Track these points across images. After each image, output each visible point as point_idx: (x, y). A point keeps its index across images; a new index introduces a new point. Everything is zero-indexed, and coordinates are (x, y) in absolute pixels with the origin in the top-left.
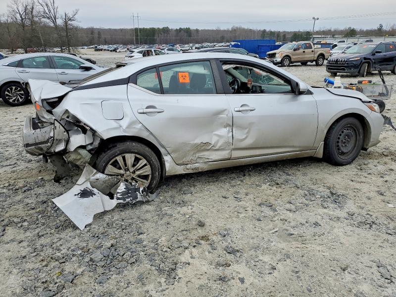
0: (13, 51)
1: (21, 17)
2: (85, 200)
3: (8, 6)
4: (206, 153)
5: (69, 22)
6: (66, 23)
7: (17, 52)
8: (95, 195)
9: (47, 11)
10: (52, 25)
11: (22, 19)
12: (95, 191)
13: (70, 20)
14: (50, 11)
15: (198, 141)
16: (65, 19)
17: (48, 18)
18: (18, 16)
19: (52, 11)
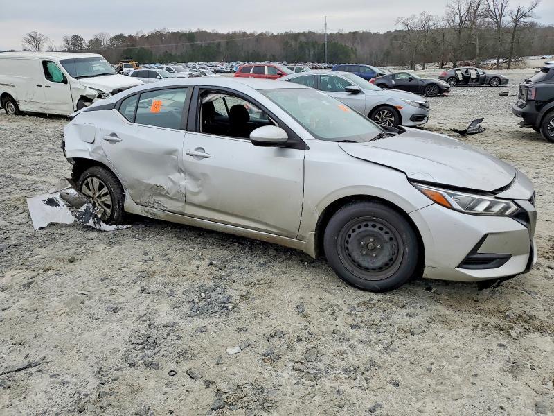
0: (442, 64)
1: (461, 19)
2: (49, 207)
3: (448, 6)
4: (162, 199)
5: (522, 20)
6: (516, 21)
7: (446, 66)
8: (59, 205)
9: (492, 8)
10: (495, 27)
11: (461, 21)
12: (62, 203)
13: (523, 16)
14: (496, 7)
15: (152, 182)
16: (516, 17)
17: (491, 17)
18: (457, 17)
19: (500, 7)
